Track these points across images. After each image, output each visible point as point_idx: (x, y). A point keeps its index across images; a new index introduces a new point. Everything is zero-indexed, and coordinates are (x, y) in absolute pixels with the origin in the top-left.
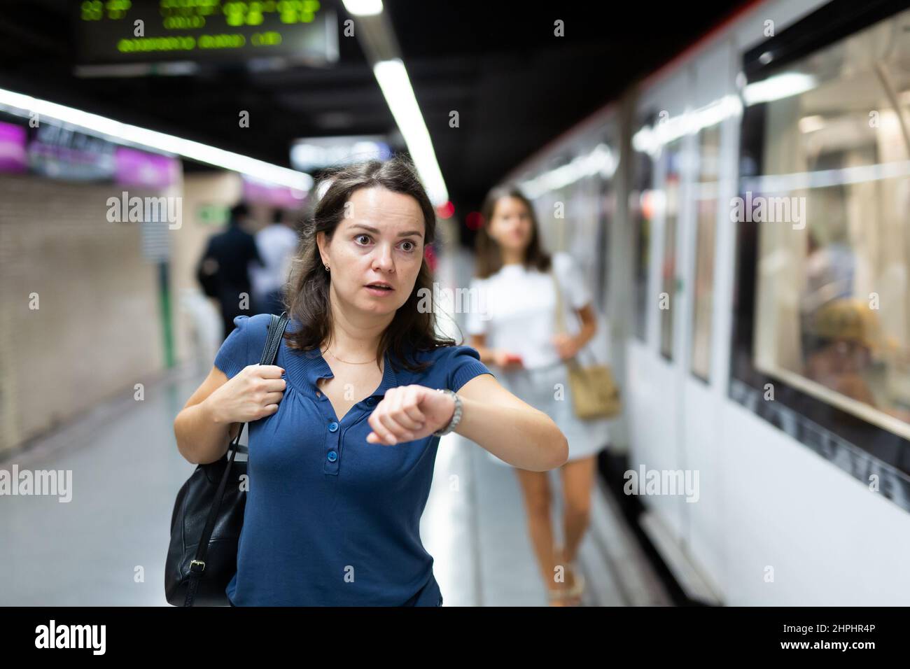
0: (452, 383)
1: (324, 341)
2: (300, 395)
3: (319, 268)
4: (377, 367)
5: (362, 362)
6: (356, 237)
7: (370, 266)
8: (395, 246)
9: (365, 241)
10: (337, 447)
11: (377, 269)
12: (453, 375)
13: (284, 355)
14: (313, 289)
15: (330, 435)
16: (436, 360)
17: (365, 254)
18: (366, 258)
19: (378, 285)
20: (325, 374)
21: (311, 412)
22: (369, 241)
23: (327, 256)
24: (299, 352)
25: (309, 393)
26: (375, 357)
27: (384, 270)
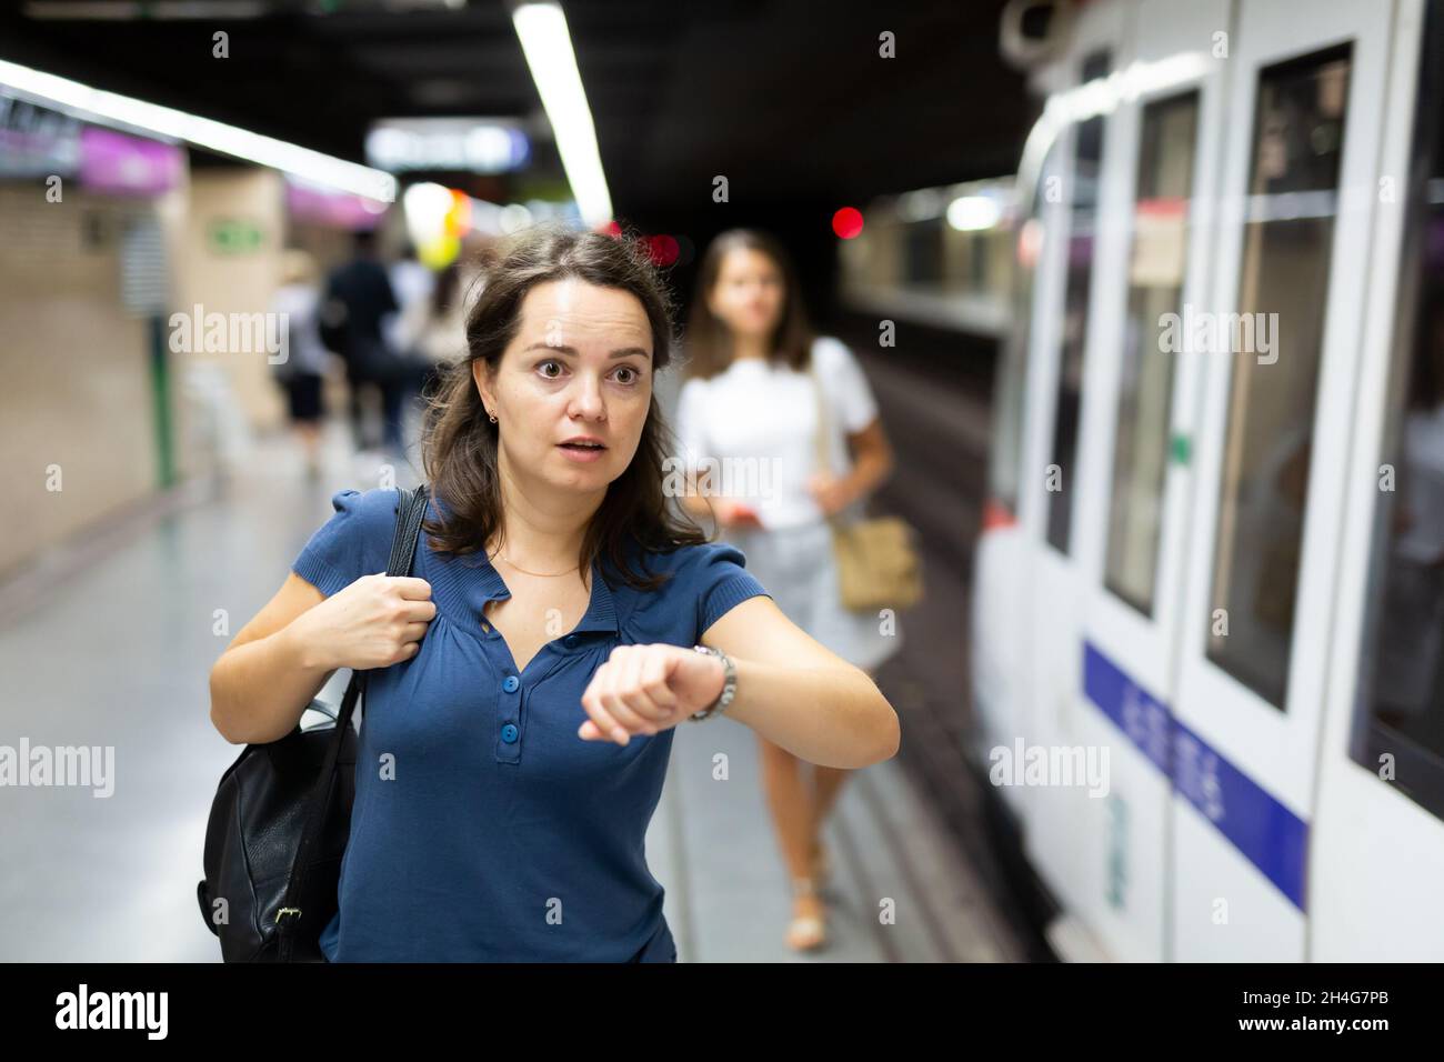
0: (704, 611)
1: (491, 537)
2: (453, 628)
3: (477, 417)
4: (580, 582)
5: (554, 572)
6: (537, 366)
7: (565, 411)
8: (604, 375)
9: (553, 371)
10: (517, 717)
11: (577, 417)
12: (707, 597)
13: (425, 559)
14: (467, 452)
15: (506, 697)
16: (678, 570)
17: (555, 391)
18: (556, 399)
19: (580, 443)
20: (496, 592)
21: (473, 660)
22: (561, 371)
23: (491, 399)
24: (449, 556)
25: (470, 625)
26: (577, 564)
27: (589, 417)
